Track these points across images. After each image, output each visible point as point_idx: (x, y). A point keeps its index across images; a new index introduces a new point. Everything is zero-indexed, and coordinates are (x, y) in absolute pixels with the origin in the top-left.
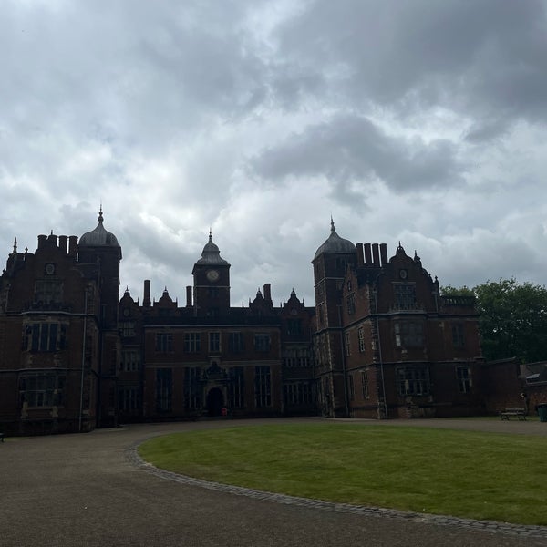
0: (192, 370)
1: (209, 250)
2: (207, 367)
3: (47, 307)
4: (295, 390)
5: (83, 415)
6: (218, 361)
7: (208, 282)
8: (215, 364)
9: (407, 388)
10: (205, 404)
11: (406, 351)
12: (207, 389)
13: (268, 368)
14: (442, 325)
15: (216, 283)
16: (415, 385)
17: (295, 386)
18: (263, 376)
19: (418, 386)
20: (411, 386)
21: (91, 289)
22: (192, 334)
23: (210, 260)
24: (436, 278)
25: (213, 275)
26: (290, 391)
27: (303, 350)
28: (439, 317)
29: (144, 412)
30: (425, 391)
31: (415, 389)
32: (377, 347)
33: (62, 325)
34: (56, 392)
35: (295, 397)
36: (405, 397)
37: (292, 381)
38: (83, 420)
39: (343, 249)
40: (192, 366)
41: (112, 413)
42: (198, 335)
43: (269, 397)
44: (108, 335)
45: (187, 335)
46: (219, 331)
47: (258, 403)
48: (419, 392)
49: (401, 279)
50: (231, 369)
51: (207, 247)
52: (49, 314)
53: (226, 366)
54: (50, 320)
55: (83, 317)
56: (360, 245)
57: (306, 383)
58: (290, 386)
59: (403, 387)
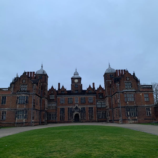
0: (70, 108)
1: (76, 73)
2: (74, 107)
3: (22, 92)
4: (101, 114)
5: (32, 121)
6: (78, 106)
7: (75, 83)
8: (77, 106)
9: (129, 114)
10: (74, 118)
11: (128, 103)
12: (74, 114)
13: (92, 108)
14: (141, 94)
15: (77, 83)
16: (131, 113)
17: (101, 113)
18: (91, 110)
19: (132, 114)
20: (130, 114)
21: (35, 86)
22: (70, 98)
23: (76, 76)
24: (139, 79)
25: (76, 81)
26: (100, 114)
27: (103, 102)
28: (140, 92)
29: (57, 120)
30: (135, 115)
31: (131, 114)
32: (119, 101)
33: (26, 96)
34: (25, 115)
35: (101, 116)
36: (128, 117)
37: (100, 112)
38: (32, 123)
39: (112, 72)
40: (70, 107)
41: (44, 121)
42: (72, 98)
43: (93, 116)
44: (43, 99)
45: (69, 98)
46: (78, 97)
47: (90, 118)
48: (133, 115)
49: (127, 80)
50: (81, 108)
51: (75, 73)
52: (23, 94)
53: (80, 107)
54: (23, 95)
55: (32, 94)
56: (117, 70)
57: (104, 112)
58: (99, 113)
59: (127, 114)
